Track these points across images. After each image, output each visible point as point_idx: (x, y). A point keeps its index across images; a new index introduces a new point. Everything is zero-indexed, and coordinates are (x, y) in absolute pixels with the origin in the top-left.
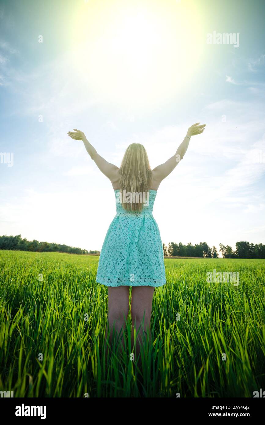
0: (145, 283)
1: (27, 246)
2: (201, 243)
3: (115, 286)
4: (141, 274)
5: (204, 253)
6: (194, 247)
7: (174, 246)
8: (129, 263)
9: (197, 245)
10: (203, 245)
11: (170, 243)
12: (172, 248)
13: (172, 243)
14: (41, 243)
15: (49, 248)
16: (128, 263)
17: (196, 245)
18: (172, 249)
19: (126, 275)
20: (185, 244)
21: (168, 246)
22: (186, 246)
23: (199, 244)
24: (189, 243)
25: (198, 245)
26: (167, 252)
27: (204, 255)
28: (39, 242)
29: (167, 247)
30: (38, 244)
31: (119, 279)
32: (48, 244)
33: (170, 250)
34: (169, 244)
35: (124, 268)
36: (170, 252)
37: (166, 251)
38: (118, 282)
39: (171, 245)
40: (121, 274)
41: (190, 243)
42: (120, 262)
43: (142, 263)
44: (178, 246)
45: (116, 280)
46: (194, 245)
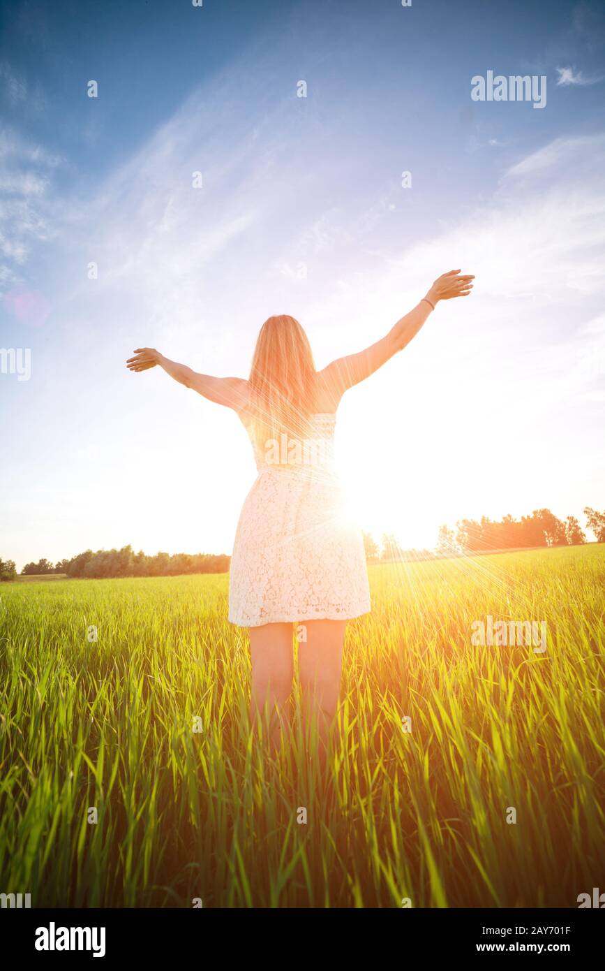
0: (318, 613)
1: (148, 567)
2: (535, 513)
3: (256, 626)
4: (307, 597)
5: (546, 534)
6: (520, 523)
7: (469, 527)
8: (281, 575)
9: (526, 518)
10: (542, 517)
11: (461, 522)
12: (466, 531)
13: (464, 521)
14: (174, 556)
15: (192, 565)
16: (278, 576)
17: (523, 518)
18: (466, 534)
19: (276, 601)
20: (497, 518)
21: (456, 530)
22: (500, 524)
23: (532, 516)
24: (506, 516)
25: (528, 517)
26: (456, 542)
27: (547, 541)
28: (171, 555)
29: (453, 532)
30: (168, 559)
31: (262, 610)
32: (189, 558)
33: (460, 538)
34: (458, 523)
35: (271, 587)
36: (463, 541)
37: (452, 541)
38: (261, 616)
39: (461, 525)
40: (265, 599)
41: (509, 516)
42: (261, 576)
43: (308, 573)
44: (480, 525)
45: (257, 611)
46: (519, 520)
